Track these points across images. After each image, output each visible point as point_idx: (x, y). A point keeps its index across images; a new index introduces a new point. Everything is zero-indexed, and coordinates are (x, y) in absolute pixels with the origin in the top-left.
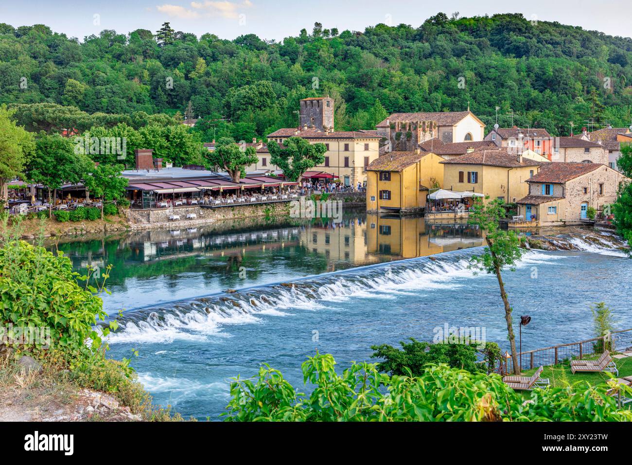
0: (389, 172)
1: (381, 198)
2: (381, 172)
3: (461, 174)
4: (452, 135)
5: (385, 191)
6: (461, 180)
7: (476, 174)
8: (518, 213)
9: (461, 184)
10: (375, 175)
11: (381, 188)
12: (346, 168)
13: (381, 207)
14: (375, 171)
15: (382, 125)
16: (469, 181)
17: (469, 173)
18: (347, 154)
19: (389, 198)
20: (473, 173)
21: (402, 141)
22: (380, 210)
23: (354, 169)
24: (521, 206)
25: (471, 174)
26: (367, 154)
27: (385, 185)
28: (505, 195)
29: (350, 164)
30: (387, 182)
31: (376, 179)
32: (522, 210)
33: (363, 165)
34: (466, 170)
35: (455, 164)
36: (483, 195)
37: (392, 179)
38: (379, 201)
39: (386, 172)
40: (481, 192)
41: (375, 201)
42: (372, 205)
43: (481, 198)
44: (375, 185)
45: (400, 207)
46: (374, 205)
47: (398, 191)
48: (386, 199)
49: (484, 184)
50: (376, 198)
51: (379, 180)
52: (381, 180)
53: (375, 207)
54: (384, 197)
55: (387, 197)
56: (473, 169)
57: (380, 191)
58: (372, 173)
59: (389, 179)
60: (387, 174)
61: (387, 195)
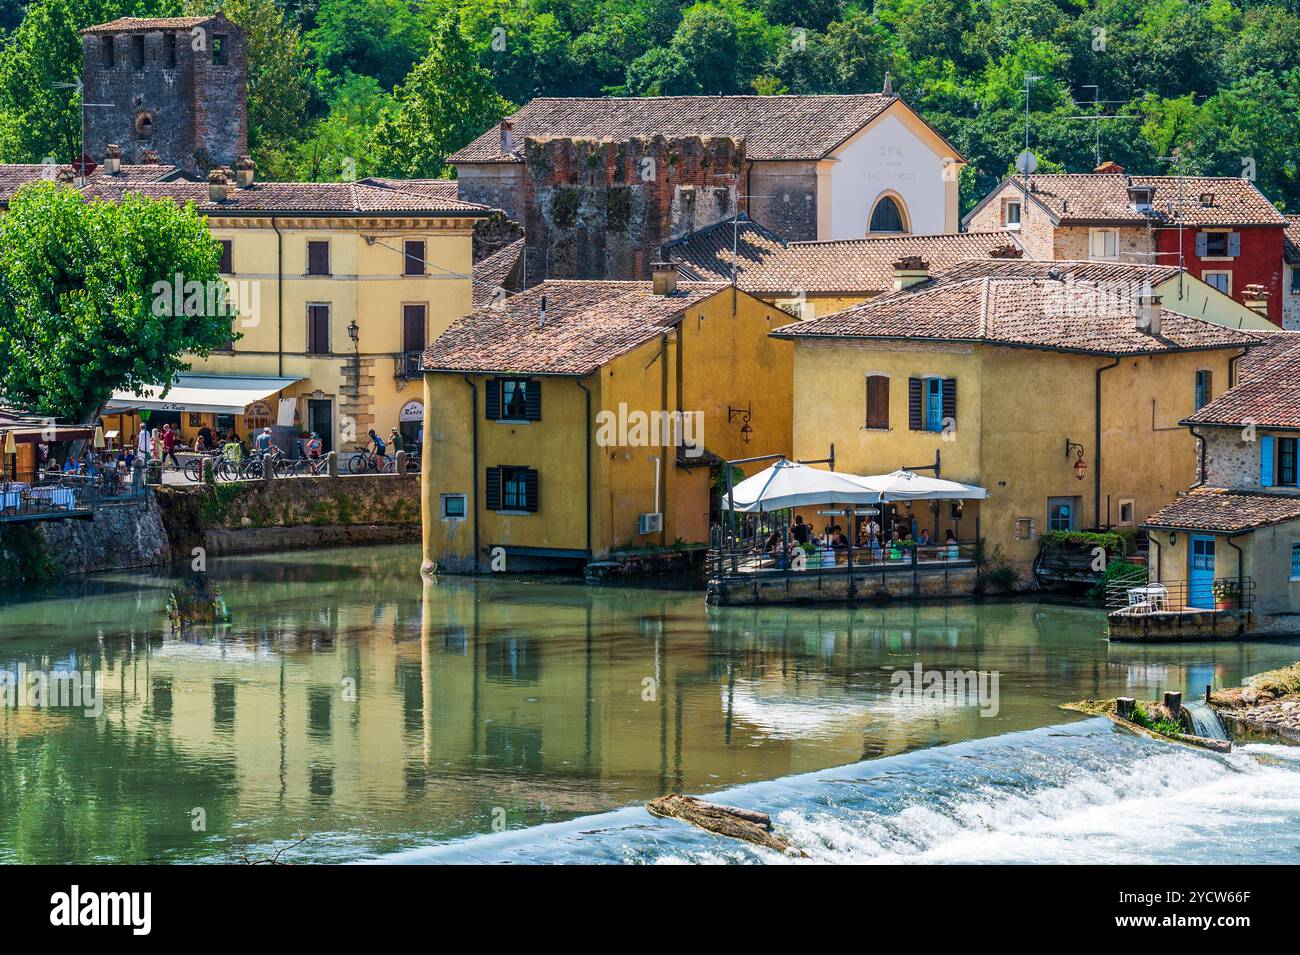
0: (534, 385)
1: (492, 506)
2: (496, 381)
3: (877, 389)
4: (814, 204)
5: (510, 473)
6: (877, 418)
7: (950, 385)
8: (1153, 574)
9: (879, 435)
10: (463, 396)
11: (493, 458)
12: (314, 361)
14: (468, 377)
15: (482, 157)
16: (917, 423)
17: (915, 383)
18: (319, 289)
19: (533, 505)
20: (934, 384)
21: (583, 230)
23: (356, 364)
24: (1165, 541)
25: (926, 388)
26: (415, 290)
27: (507, 443)
28: (1085, 488)
29: (339, 341)
30: (524, 427)
31: (467, 410)
32: (1167, 561)
33: (396, 344)
34: (900, 368)
35: (849, 338)
36: (979, 493)
37: (545, 412)
38: (488, 517)
39: (516, 378)
40: (973, 472)
41: (465, 521)
42: (451, 537)
43: (973, 504)
44: (466, 439)
45: (583, 546)
46: (460, 539)
47: (575, 472)
48: (518, 507)
49: (983, 434)
50: (468, 505)
51: (482, 420)
52: (493, 414)
53: (464, 546)
54: (512, 500)
55: (523, 501)
56: (934, 366)
57: (489, 470)
58: (450, 382)
59: (534, 413)
60: (524, 387)
61: (522, 486)
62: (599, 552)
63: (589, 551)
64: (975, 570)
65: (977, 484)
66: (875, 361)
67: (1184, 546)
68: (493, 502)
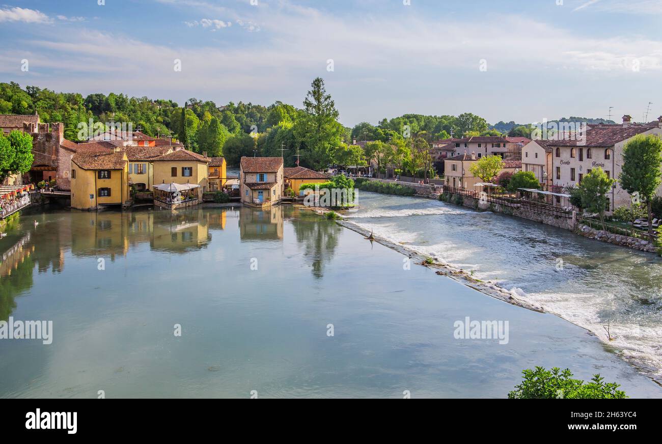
0: (109, 171)
2: (100, 171)
3: (174, 170)
5: (103, 189)
6: (174, 175)
7: (190, 169)
9: (175, 177)
10: (93, 174)
11: (99, 187)
13: (99, 204)
14: (95, 170)
16: (183, 175)
17: (183, 168)
19: (109, 195)
20: (186, 168)
22: (99, 207)
27: (103, 183)
30: (106, 180)
31: (94, 177)
34: (179, 166)
35: (168, 161)
36: (198, 186)
37: (112, 177)
38: (98, 198)
39: (104, 170)
40: (196, 183)
41: (94, 199)
43: (197, 188)
44: (94, 183)
45: (120, 202)
46: (93, 203)
47: (118, 188)
48: (104, 196)
50: (95, 196)
51: (97, 179)
52: (100, 177)
54: (103, 194)
55: (106, 194)
56: (187, 165)
58: (91, 172)
59: (109, 177)
60: (106, 172)
61: (106, 192)
62: (124, 203)
63: (122, 203)
64: (198, 200)
66: (174, 165)
67: (257, 192)
68: (100, 195)
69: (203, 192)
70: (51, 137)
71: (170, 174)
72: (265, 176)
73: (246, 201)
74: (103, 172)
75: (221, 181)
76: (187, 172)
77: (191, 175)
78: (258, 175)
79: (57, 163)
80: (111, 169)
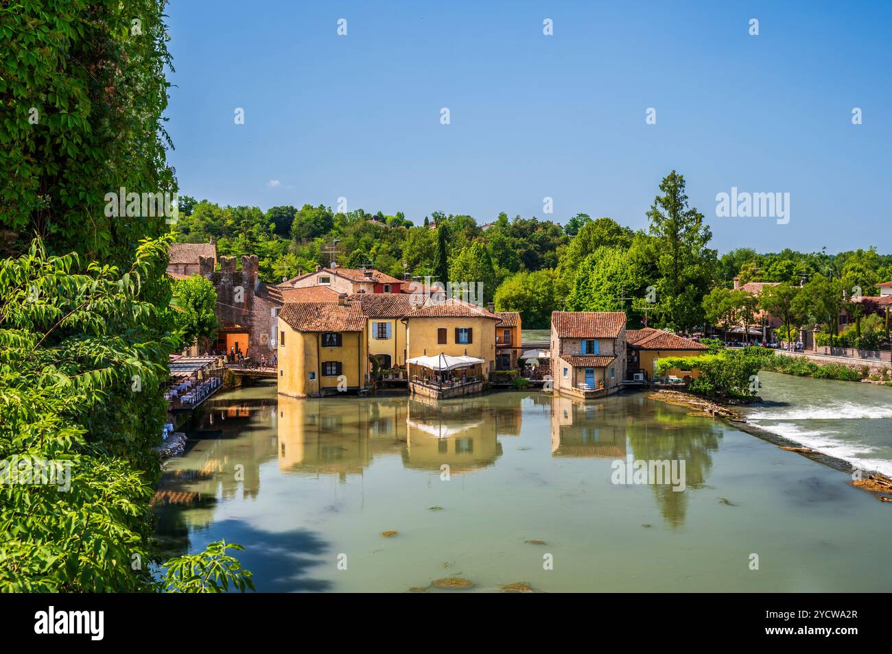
0: (339, 335)
2: (324, 334)
3: (442, 332)
5: (331, 363)
6: (442, 340)
7: (469, 331)
9: (443, 345)
10: (315, 340)
11: (325, 358)
13: (324, 388)
14: (317, 333)
16: (457, 341)
17: (458, 331)
19: (339, 373)
20: (464, 330)
22: (322, 394)
25: (462, 331)
27: (329, 354)
30: (336, 349)
31: (316, 344)
32: (579, 376)
34: (452, 326)
35: (432, 317)
36: (482, 361)
37: (343, 344)
38: (322, 378)
39: (331, 333)
40: (479, 355)
41: (316, 380)
42: (312, 385)
43: (480, 364)
44: (316, 354)
45: (357, 385)
46: (314, 386)
47: (354, 362)
48: (331, 375)
49: (482, 344)
50: (316, 375)
51: (321, 348)
52: (324, 345)
53: (316, 389)
54: (329, 372)
55: (334, 373)
56: (463, 325)
57: (323, 363)
58: (311, 336)
59: (339, 344)
60: (334, 336)
61: (334, 368)
62: (362, 387)
63: (359, 387)
64: (481, 384)
65: (480, 358)
66: (442, 324)
67: (584, 371)
68: (324, 373)
69: (489, 370)
70: (241, 279)
71: (435, 340)
72: (597, 345)
73: (565, 386)
74: (328, 336)
75: (515, 352)
76: (464, 336)
77: (470, 341)
78: (584, 343)
79: (251, 320)
80: (343, 332)
